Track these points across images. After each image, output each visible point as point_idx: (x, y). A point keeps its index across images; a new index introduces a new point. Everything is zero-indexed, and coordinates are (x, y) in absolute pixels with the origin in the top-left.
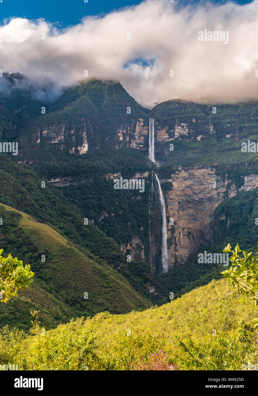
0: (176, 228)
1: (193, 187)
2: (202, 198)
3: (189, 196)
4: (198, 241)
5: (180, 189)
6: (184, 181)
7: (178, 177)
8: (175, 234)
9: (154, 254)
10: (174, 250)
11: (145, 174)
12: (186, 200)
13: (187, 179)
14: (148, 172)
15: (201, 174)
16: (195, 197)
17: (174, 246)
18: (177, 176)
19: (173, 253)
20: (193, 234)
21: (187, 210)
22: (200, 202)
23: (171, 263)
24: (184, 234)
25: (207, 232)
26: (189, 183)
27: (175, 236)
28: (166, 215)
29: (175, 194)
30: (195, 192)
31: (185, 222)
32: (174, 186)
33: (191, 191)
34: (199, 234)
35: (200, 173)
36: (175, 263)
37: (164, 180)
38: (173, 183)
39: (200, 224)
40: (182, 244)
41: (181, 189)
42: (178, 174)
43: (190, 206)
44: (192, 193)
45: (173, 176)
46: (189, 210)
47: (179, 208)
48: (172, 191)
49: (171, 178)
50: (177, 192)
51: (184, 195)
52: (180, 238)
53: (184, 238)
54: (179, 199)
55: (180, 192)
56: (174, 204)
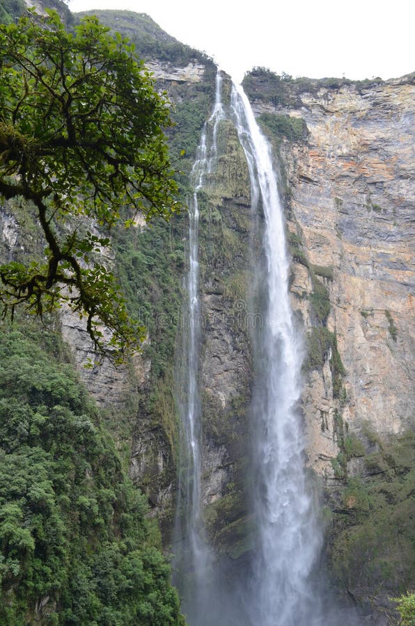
0: (333, 298)
3: (379, 186)
5: (339, 152)
6: (353, 126)
7: (329, 108)
8: (330, 319)
9: (223, 398)
10: (330, 391)
11: (186, 69)
12: (369, 201)
13: (364, 120)
14: (201, 67)
16: (403, 191)
17: (327, 371)
18: (323, 102)
19: (325, 408)
21: (374, 242)
23: (322, 457)
24: (370, 333)
26: (373, 136)
27: (331, 329)
28: (286, 228)
29: (320, 167)
31: (371, 285)
32: (313, 134)
33: (384, 166)
36: (338, 459)
37: (268, 107)
38: (310, 127)
40: (368, 371)
41: (345, 151)
42: (325, 97)
43: (383, 230)
44: (391, 171)
45: (306, 99)
47: (340, 229)
48: (306, 149)
49: (298, 106)
50: (329, 161)
51: (357, 179)
52: (356, 345)
53: (373, 348)
54: (340, 192)
55: (340, 164)
56: (320, 205)
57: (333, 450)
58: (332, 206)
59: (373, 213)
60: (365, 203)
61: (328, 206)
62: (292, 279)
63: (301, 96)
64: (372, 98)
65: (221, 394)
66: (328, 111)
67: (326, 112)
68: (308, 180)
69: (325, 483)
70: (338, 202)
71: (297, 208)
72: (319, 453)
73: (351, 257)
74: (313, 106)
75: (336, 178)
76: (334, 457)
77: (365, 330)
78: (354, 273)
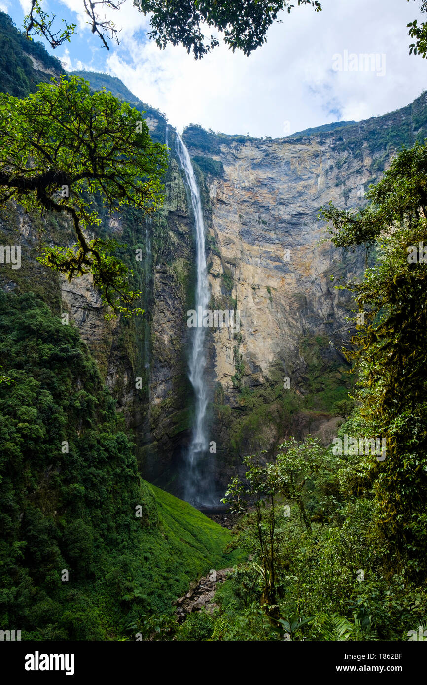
0: (236, 277)
1: (275, 185)
2: (300, 215)
3: (266, 208)
4: (296, 320)
5: (243, 185)
6: (252, 168)
7: (238, 156)
8: (233, 291)
9: (166, 338)
12: (260, 218)
13: (259, 165)
14: (156, 121)
15: (294, 155)
16: (281, 213)
18: (234, 151)
19: (228, 345)
20: (283, 302)
21: (262, 244)
22: (293, 224)
23: (225, 375)
24: (257, 300)
25: (320, 298)
26: (264, 176)
27: (234, 297)
28: (208, 233)
29: (231, 194)
30: (282, 199)
31: (259, 270)
32: (227, 173)
33: (270, 196)
34: (296, 305)
35: (293, 152)
37: (199, 152)
38: (225, 167)
39: (298, 281)
40: (255, 323)
41: (247, 184)
42: (236, 148)
43: (268, 236)
44: (275, 199)
45: (223, 148)
46: (266, 245)
47: (242, 234)
48: (222, 182)
49: (218, 152)
50: (236, 191)
51: (253, 203)
52: (249, 308)
53: (259, 310)
54: (242, 211)
55: (243, 193)
56: (230, 218)
57: (233, 372)
58: (237, 220)
59: (262, 225)
60: (258, 219)
61: (234, 219)
62: (210, 266)
63: (220, 146)
64: (265, 151)
65: (165, 336)
66: (237, 158)
67: (236, 158)
68: (222, 202)
69: (228, 391)
70: (241, 217)
71: (216, 220)
72: (224, 372)
73: (248, 253)
74: (227, 153)
75: (241, 202)
76: (233, 375)
77: (254, 298)
78: (249, 263)
